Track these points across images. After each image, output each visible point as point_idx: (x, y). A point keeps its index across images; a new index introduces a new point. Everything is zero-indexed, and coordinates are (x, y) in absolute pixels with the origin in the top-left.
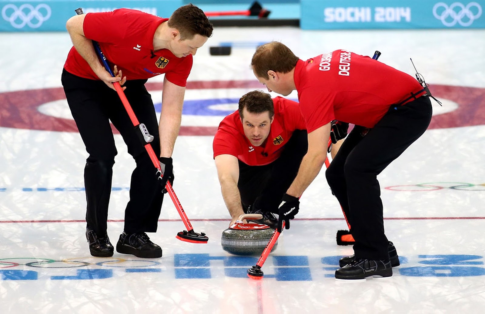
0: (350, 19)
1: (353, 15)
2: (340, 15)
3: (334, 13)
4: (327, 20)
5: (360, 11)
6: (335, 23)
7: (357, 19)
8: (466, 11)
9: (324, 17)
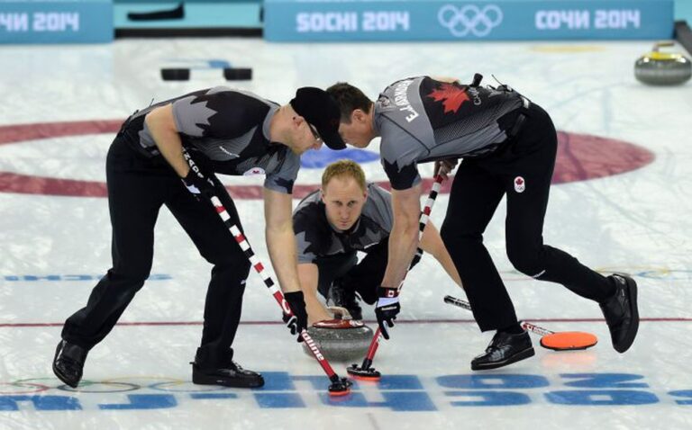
0: (330, 28)
1: (333, 22)
2: (317, 22)
3: (309, 20)
4: (301, 29)
5: (343, 17)
6: (310, 32)
7: (339, 27)
8: (481, 16)
9: (295, 24)
